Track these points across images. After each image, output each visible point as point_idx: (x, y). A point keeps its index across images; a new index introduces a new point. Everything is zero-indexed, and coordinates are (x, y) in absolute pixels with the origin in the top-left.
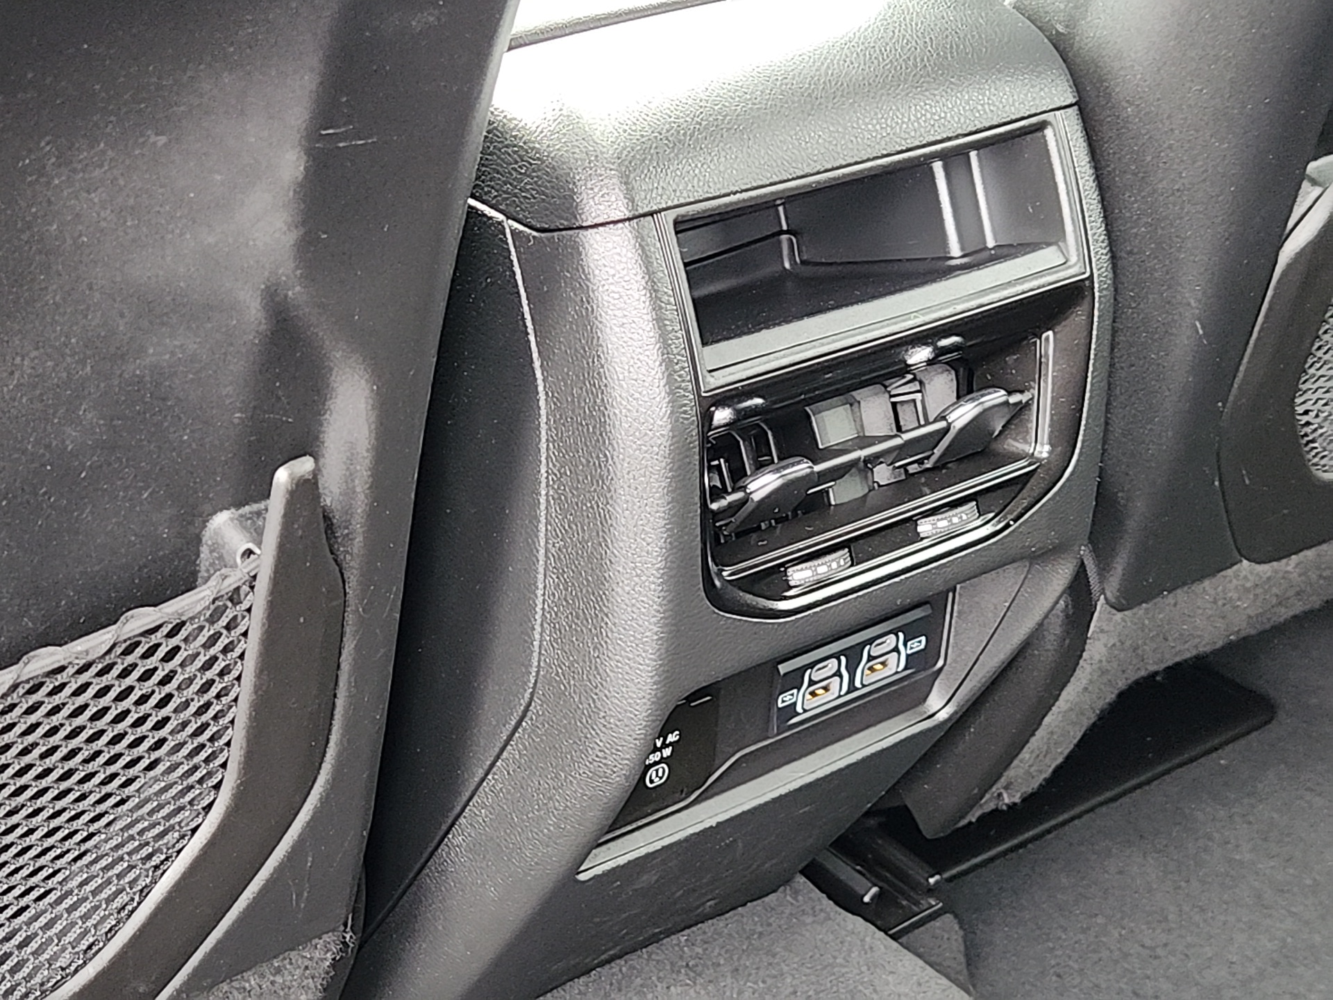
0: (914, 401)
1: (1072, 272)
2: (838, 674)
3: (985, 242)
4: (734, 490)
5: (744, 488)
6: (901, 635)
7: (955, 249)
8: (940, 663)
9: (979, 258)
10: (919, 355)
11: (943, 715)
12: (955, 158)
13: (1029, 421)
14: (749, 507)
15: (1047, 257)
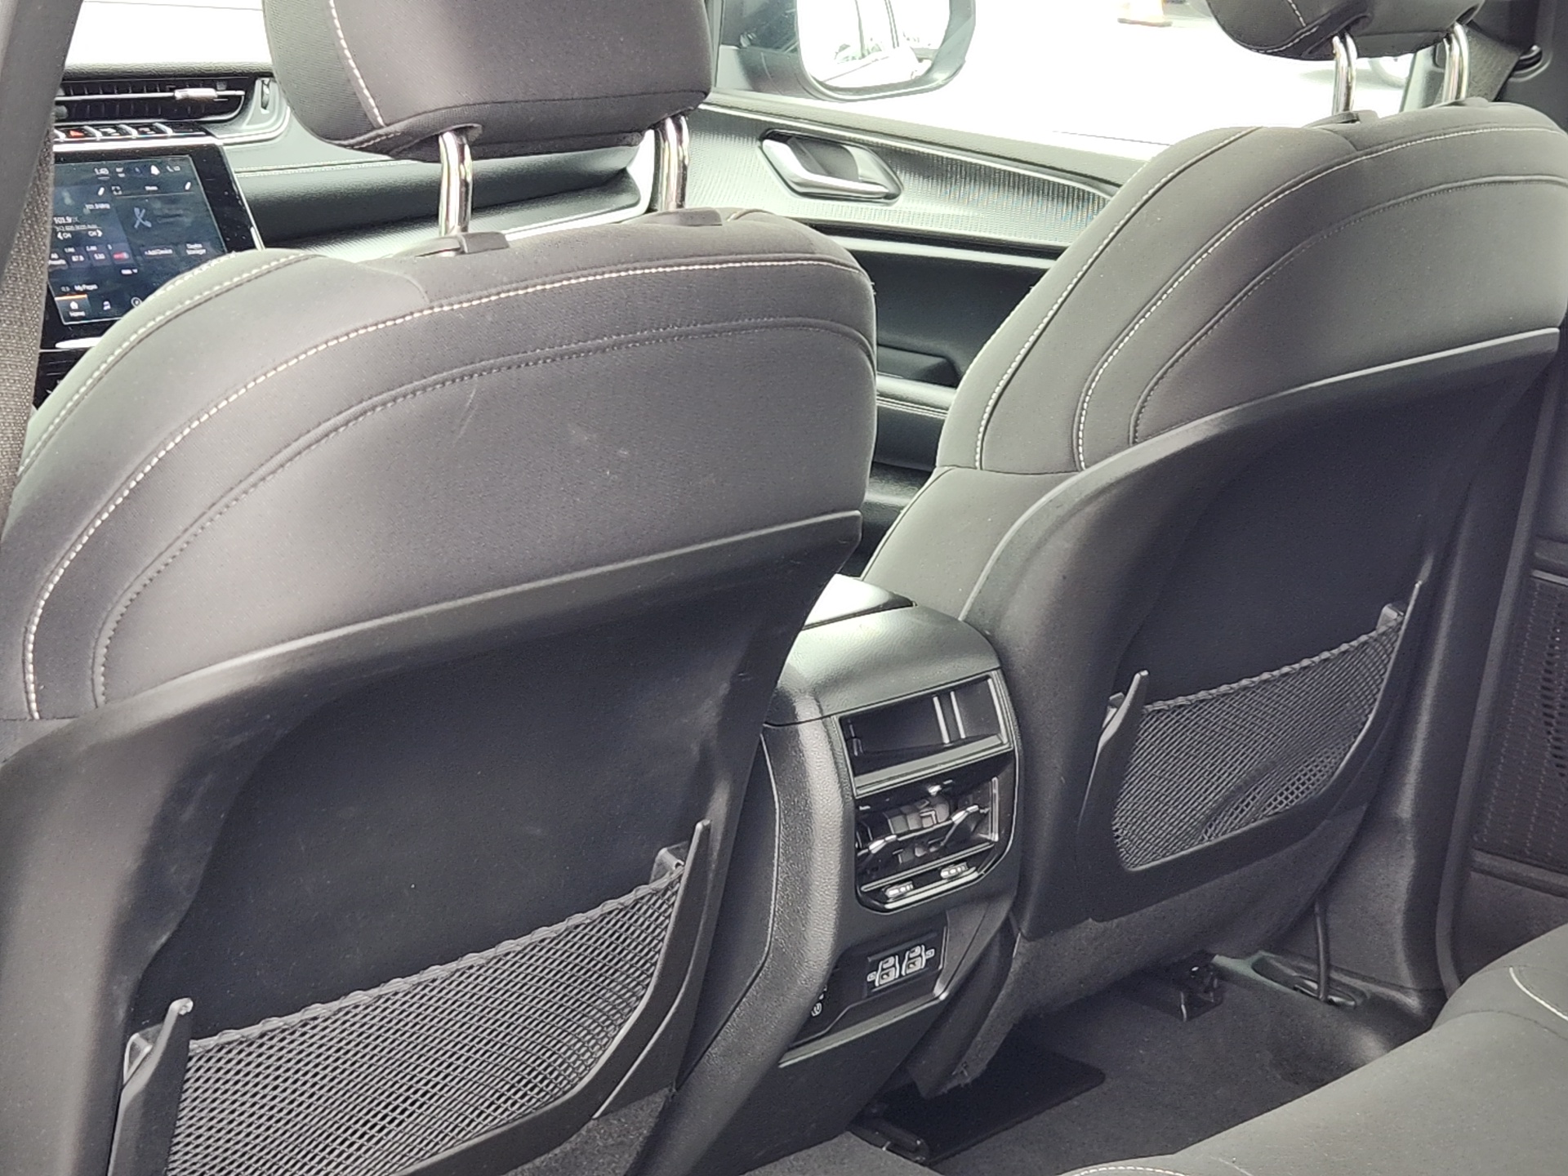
0: (930, 816)
1: (1004, 748)
2: (894, 966)
3: (959, 735)
4: (864, 849)
5: (868, 848)
6: (923, 947)
7: (946, 740)
8: (940, 967)
9: (957, 742)
10: (934, 790)
11: (943, 997)
12: (944, 695)
13: (987, 823)
14: (870, 857)
15: (992, 741)
